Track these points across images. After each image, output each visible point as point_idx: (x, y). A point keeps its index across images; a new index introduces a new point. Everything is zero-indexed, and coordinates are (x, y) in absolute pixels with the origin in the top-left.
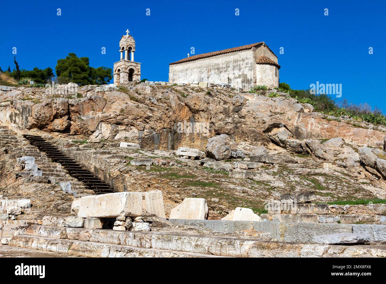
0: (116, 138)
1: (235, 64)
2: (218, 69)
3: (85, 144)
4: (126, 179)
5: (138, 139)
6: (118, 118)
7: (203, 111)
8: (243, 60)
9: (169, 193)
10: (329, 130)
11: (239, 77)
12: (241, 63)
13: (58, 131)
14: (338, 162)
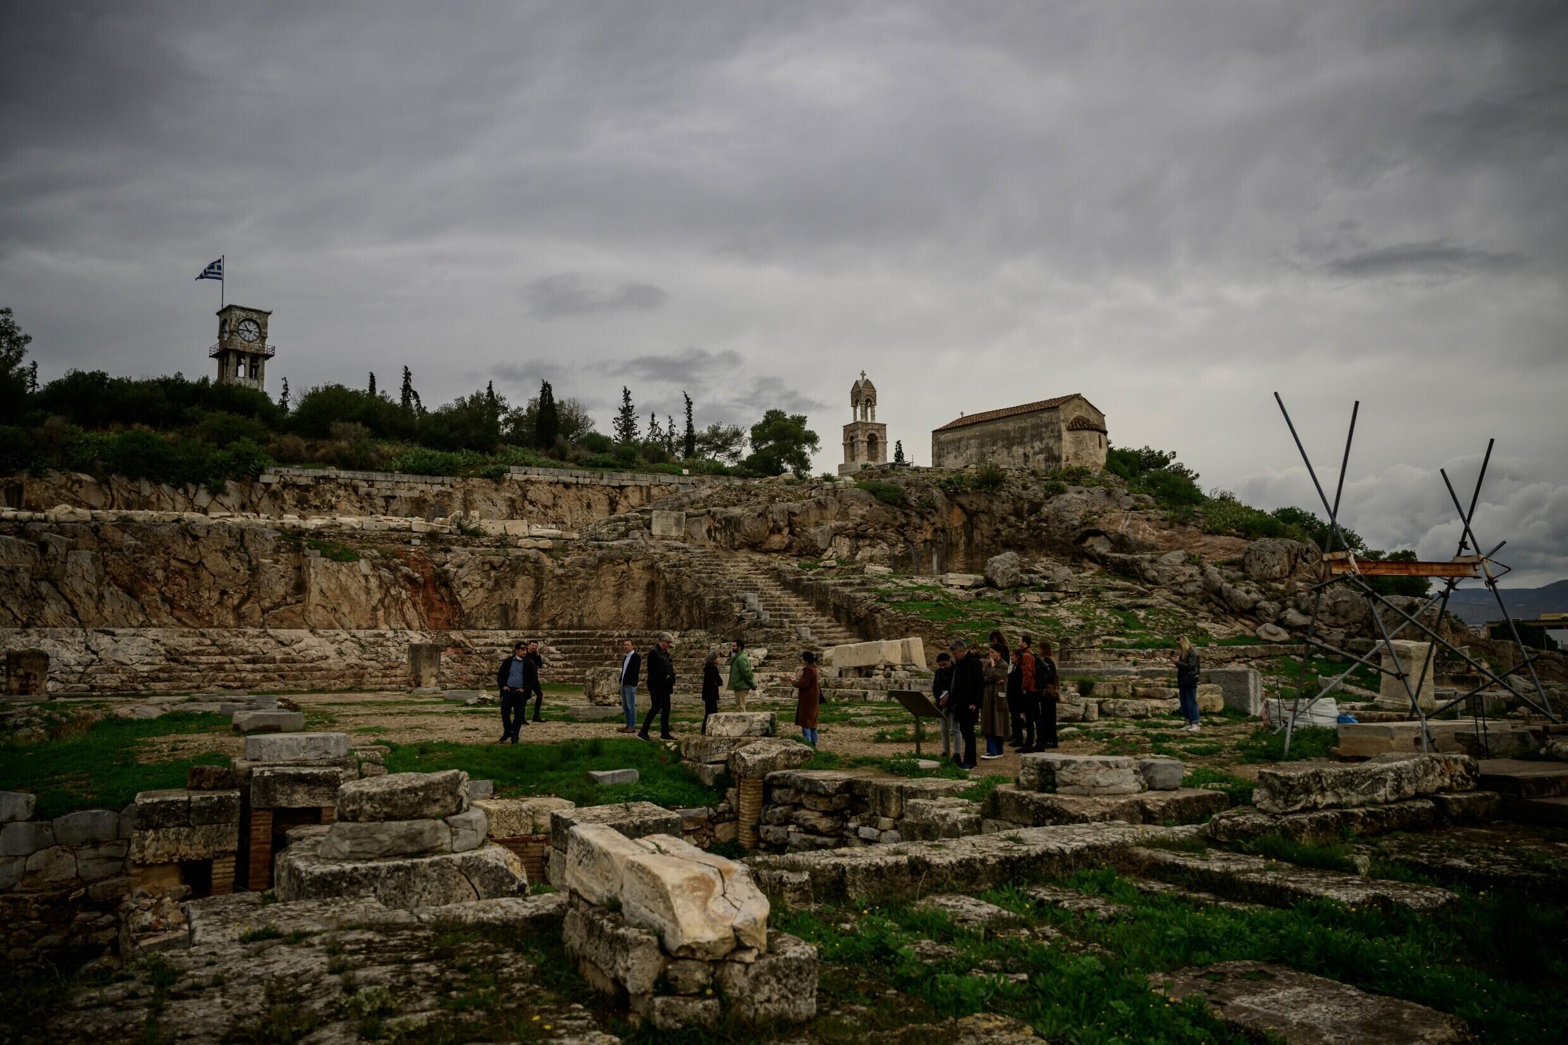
0: (858, 557)
1: (1034, 432)
2: (1008, 439)
3: (815, 571)
4: (878, 621)
5: (889, 558)
6: (859, 528)
7: (983, 512)
8: (1046, 426)
9: (932, 638)
10: (1168, 539)
11: (1041, 452)
12: (1044, 429)
13: (777, 551)
14: (1175, 588)
